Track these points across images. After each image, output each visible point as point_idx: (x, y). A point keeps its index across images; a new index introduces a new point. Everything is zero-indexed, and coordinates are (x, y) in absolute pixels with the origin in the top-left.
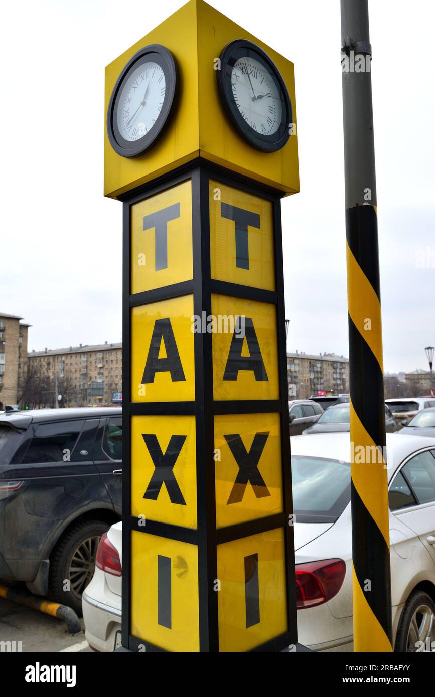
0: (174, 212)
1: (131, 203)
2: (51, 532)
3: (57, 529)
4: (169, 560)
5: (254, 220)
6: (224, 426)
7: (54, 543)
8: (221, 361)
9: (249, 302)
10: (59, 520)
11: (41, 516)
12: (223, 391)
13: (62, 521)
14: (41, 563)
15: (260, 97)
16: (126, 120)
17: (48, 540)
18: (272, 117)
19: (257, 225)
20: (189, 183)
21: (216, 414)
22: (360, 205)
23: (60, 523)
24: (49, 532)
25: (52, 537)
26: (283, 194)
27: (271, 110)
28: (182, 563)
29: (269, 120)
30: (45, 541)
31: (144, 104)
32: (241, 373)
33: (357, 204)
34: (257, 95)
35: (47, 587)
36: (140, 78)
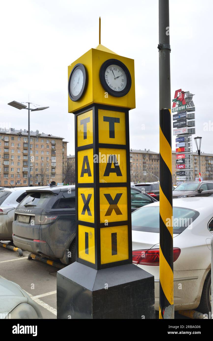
0: (88, 120)
1: (77, 115)
2: (69, 238)
3: (72, 237)
4: (88, 233)
5: (117, 120)
6: (103, 191)
7: (71, 243)
8: (103, 170)
9: (114, 149)
10: (72, 233)
11: (65, 231)
12: (103, 180)
13: (74, 233)
14: (66, 251)
15: (118, 77)
16: (74, 87)
17: (68, 241)
18: (123, 83)
19: (119, 122)
20: (92, 111)
21: (100, 187)
22: (163, 109)
23: (73, 234)
24: (68, 238)
25: (70, 240)
26: (130, 109)
27: (123, 80)
28: (91, 234)
29: (122, 84)
30: (67, 242)
31: (78, 83)
32: (111, 174)
33: (162, 109)
34: (116, 77)
35: (68, 261)
36: (77, 74)
